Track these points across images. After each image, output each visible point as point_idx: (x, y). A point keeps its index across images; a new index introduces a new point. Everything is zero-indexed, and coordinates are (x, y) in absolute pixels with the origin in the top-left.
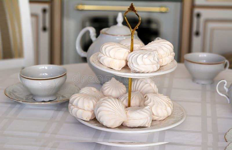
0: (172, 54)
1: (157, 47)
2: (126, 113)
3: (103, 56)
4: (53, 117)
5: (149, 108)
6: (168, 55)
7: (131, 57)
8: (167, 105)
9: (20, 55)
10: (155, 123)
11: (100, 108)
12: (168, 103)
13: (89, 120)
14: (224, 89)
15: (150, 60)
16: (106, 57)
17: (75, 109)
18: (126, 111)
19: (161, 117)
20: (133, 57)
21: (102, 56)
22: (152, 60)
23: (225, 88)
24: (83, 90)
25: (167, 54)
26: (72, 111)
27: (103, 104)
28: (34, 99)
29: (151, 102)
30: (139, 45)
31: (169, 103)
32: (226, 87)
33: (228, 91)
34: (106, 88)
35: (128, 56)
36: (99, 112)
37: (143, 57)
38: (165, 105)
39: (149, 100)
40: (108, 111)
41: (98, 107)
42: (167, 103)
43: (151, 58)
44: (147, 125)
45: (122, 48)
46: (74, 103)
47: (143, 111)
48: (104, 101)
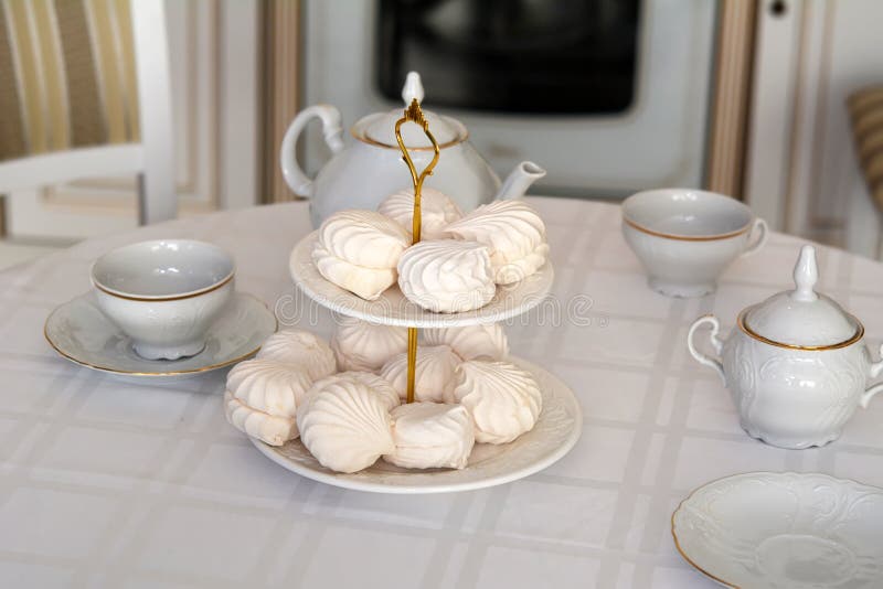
0: (539, 248)
1: (494, 229)
2: (393, 426)
3: (326, 256)
4: (182, 419)
5: (464, 413)
6: (526, 254)
7: (407, 264)
8: (520, 401)
9: (131, 133)
10: (483, 454)
11: (312, 415)
12: (525, 394)
13: (281, 444)
14: (711, 345)
15: (461, 277)
16: (332, 259)
17: (242, 411)
18: (393, 423)
19: (501, 437)
20: (412, 265)
21: (323, 256)
22: (468, 278)
23: (714, 341)
24: (273, 342)
25: (523, 252)
26: (232, 412)
27: (321, 402)
28: (135, 351)
29: (472, 390)
30: (441, 218)
31: (529, 394)
32: (717, 337)
33: (722, 351)
34: (348, 331)
35: (401, 260)
36: (307, 427)
37: (439, 267)
38: (516, 401)
39: (466, 385)
40: (334, 425)
41: (306, 413)
42: (522, 396)
43: (466, 270)
44: (453, 465)
45: (384, 236)
46: (240, 391)
47: (441, 424)
48: (324, 394)
